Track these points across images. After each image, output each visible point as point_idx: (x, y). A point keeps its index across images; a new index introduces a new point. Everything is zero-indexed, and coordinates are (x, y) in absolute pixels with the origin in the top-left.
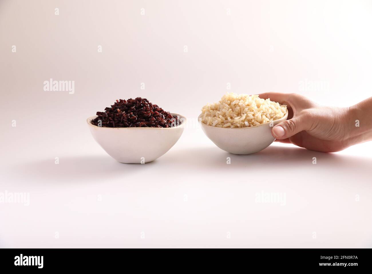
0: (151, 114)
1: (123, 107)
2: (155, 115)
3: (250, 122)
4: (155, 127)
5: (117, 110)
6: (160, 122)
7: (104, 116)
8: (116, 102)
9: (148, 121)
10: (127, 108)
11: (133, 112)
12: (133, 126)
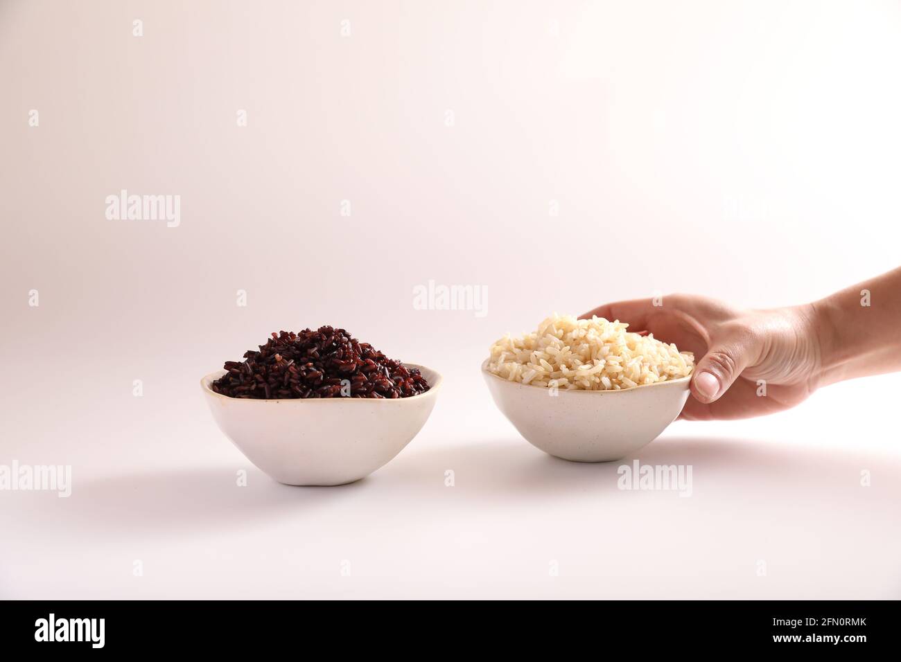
0: (358, 365)
1: (288, 349)
2: (367, 369)
3: (614, 380)
4: (367, 398)
5: (274, 358)
6: (378, 384)
7: (243, 371)
8: (272, 338)
10: (297, 352)
12: (313, 395)
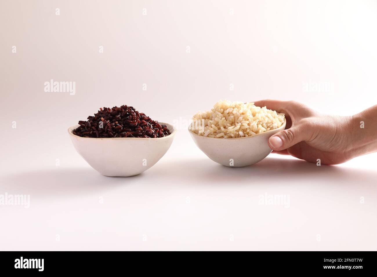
0: (138, 123)
1: (107, 116)
2: (142, 125)
3: (245, 132)
4: (142, 138)
5: (101, 119)
6: (147, 131)
7: (87, 125)
8: (100, 110)
9: (135, 130)
10: (111, 117)
11: (118, 121)
12: (118, 136)
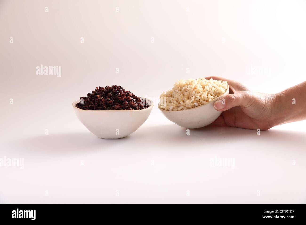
0: (125, 98)
1: (102, 93)
2: (128, 100)
3: (199, 103)
4: (128, 110)
5: (97, 96)
6: (132, 105)
7: (86, 100)
8: (96, 89)
9: (123, 104)
10: (105, 94)
11: (110, 97)
12: (110, 109)
